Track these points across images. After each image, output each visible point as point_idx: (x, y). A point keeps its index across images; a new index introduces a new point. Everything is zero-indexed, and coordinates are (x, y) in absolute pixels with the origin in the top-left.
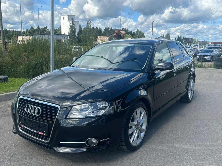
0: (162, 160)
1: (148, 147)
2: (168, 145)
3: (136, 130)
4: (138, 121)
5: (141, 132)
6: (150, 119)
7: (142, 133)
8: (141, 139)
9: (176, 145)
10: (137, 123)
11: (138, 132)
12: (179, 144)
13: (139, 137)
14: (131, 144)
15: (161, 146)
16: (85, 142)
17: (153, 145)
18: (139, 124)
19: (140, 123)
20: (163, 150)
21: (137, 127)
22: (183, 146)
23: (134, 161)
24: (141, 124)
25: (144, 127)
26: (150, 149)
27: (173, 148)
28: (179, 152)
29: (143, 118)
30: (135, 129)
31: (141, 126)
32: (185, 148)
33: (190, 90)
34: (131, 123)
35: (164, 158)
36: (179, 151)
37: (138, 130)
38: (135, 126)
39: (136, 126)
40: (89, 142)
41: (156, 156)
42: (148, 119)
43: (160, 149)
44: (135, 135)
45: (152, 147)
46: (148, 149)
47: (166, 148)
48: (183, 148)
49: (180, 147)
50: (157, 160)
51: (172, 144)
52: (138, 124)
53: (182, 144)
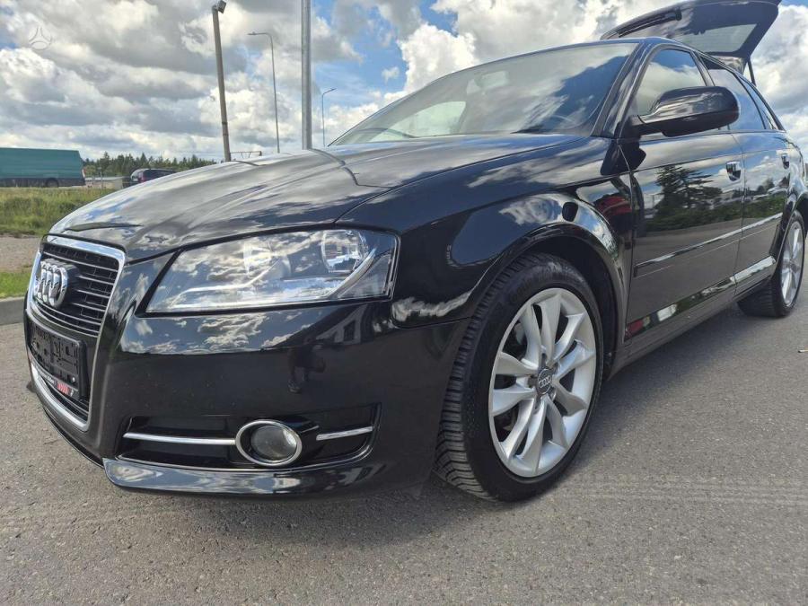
0: (673, 562)
1: (599, 485)
2: (703, 480)
3: (533, 400)
4: (544, 356)
5: (564, 412)
6: (614, 355)
7: (571, 415)
8: (564, 444)
9: (749, 485)
10: (542, 365)
11: (548, 409)
12: (765, 482)
13: (555, 434)
14: (505, 467)
15: (668, 486)
16: (233, 437)
17: (624, 477)
18: (553, 371)
19: (556, 365)
20: (677, 506)
21: (542, 382)
22: (787, 493)
23: (515, 554)
24: (562, 371)
25: (582, 389)
26: (610, 493)
27: (732, 500)
28: (770, 525)
29: (573, 346)
30: (531, 395)
31: (568, 381)
32: (800, 503)
33: (788, 266)
34: (503, 362)
35: (683, 551)
36: (771, 521)
37: (546, 400)
38: (532, 377)
39: (532, 380)
40: (257, 439)
41: (641, 538)
42: (602, 356)
43: (659, 498)
44: (532, 420)
45: (622, 484)
46: (597, 493)
47: (696, 499)
48: (790, 502)
49: (774, 500)
50: (646, 559)
51: (726, 480)
52: (547, 367)
53: (782, 482)
